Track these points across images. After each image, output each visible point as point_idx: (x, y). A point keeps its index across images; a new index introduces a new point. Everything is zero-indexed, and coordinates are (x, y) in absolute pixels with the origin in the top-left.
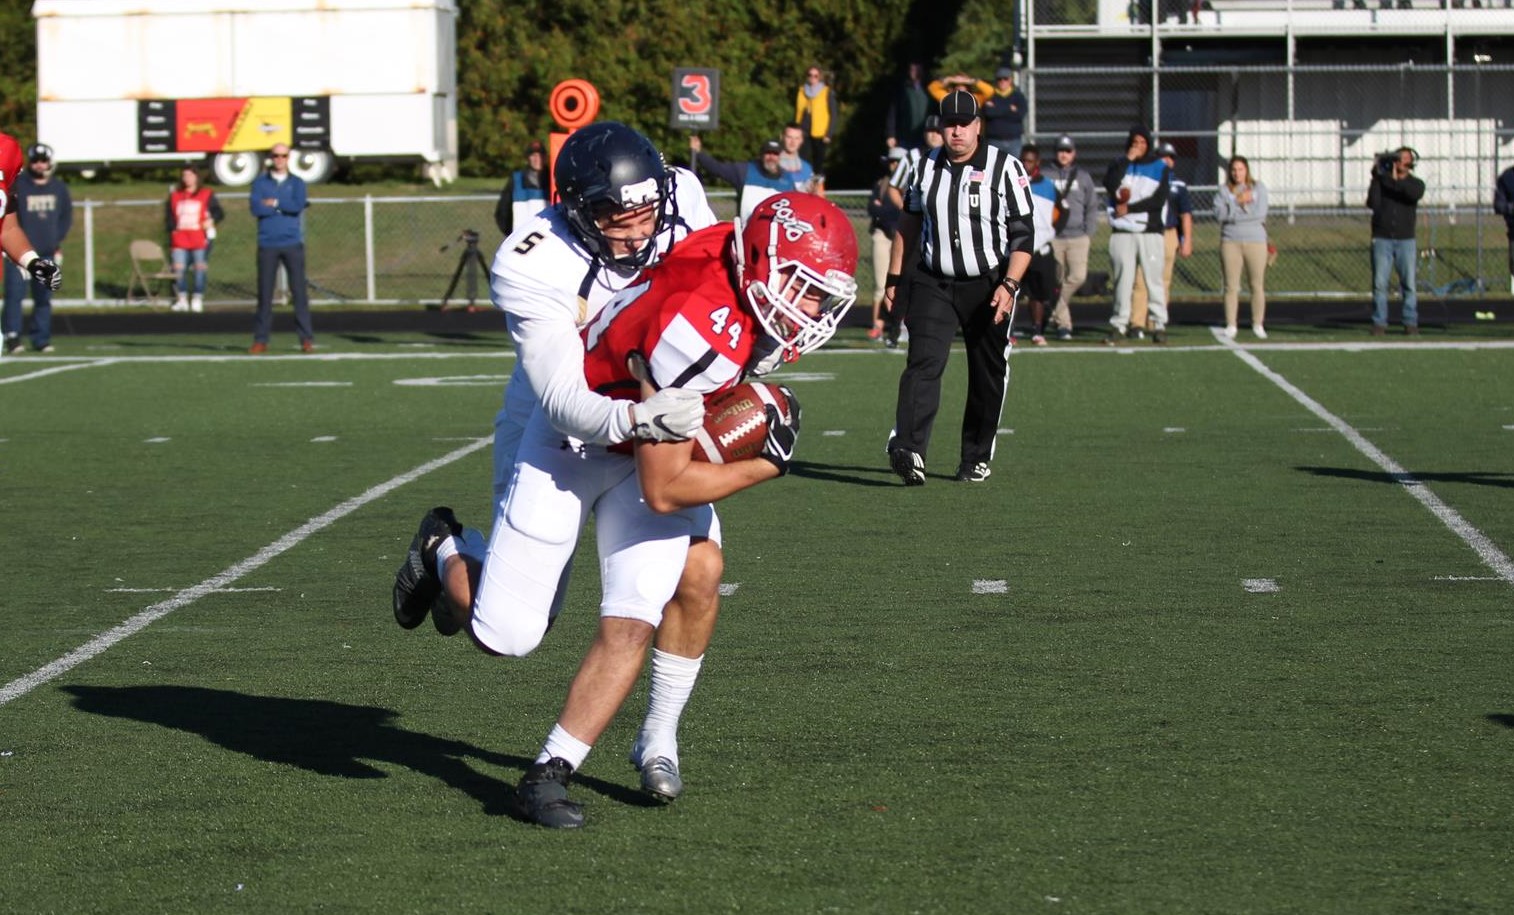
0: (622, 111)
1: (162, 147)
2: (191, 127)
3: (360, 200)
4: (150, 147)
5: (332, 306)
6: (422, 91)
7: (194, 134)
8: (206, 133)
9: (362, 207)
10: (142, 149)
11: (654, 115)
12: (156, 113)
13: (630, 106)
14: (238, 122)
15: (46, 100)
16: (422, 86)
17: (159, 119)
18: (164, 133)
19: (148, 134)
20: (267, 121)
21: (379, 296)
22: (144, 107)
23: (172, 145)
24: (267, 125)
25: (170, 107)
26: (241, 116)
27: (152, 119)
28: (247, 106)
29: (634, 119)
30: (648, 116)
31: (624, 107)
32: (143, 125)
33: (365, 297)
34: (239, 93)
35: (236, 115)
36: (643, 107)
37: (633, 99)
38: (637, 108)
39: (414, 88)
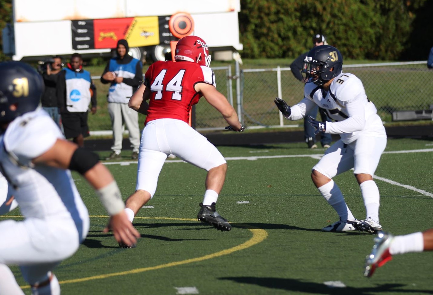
0: (292, 20)
1: (86, 46)
2: (102, 34)
4: (79, 47)
5: (260, 129)
6: (232, 10)
7: (104, 38)
8: (111, 37)
9: (276, 73)
10: (75, 47)
11: (310, 23)
12: (82, 27)
13: (296, 17)
14: (129, 31)
15: (20, 21)
16: (232, 8)
17: (85, 31)
18: (87, 39)
19: (78, 39)
20: (146, 30)
21: (285, 124)
22: (75, 23)
23: (92, 46)
24: (145, 32)
25: (90, 24)
26: (131, 27)
27: (80, 31)
28: (134, 22)
29: (300, 24)
30: (307, 23)
31: (294, 18)
32: (75, 34)
33: (279, 124)
34: (129, 15)
35: (128, 27)
36: (304, 18)
37: (298, 14)
38: (300, 19)
39: (227, 8)
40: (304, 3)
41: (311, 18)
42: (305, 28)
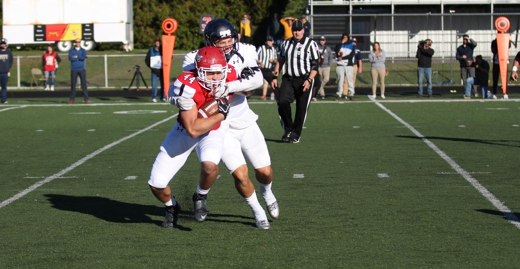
0: (185, 28)
1: (41, 39)
2: (51, 33)
3: (103, 56)
4: (38, 40)
5: (94, 89)
6: (122, 22)
7: (51, 35)
8: (55, 35)
9: (104, 58)
10: (35, 40)
11: (195, 30)
12: (39, 29)
13: (187, 27)
14: (65, 32)
15: (5, 25)
16: (122, 20)
17: (41, 31)
18: (42, 35)
19: (37, 35)
20: (75, 31)
21: (109, 86)
22: (36, 27)
23: (44, 39)
24: (74, 32)
25: (44, 27)
26: (66, 30)
27: (38, 31)
28: (68, 27)
29: (189, 30)
30: (193, 30)
31: (185, 27)
32: (35, 33)
33: (105, 86)
34: (66, 23)
35: (64, 29)
36: (191, 27)
37: (188, 25)
38: (189, 27)
39: (119, 20)
40: (190, 19)
41: (195, 27)
42: (192, 32)
